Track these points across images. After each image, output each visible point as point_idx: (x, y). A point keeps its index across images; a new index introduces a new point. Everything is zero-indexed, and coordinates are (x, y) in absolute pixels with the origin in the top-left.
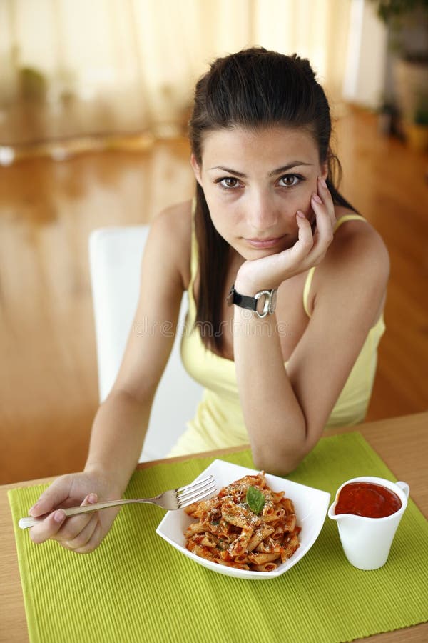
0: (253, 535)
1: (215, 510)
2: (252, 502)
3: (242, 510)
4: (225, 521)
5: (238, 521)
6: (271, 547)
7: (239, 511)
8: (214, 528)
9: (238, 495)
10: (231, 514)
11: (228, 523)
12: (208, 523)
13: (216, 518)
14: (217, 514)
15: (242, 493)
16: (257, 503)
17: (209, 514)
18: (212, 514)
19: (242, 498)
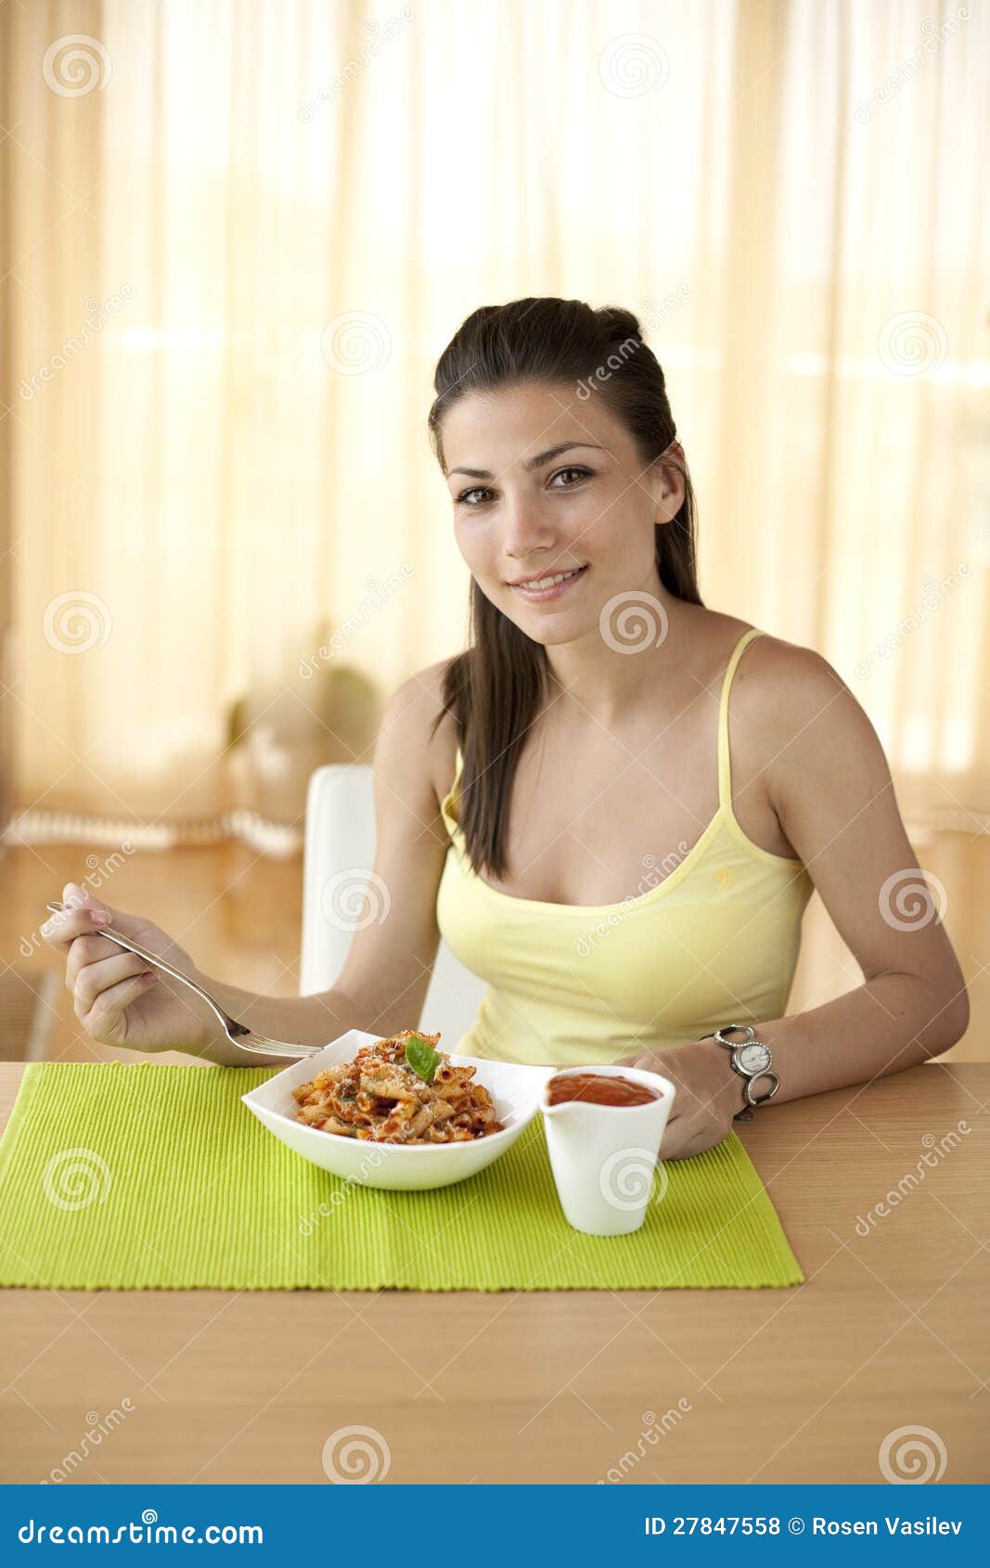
0: (416, 1113)
1: (349, 1081)
2: (416, 1062)
3: (397, 1071)
4: (365, 1090)
5: (391, 1087)
6: (448, 1133)
7: (393, 1072)
8: (346, 1106)
9: (392, 1049)
10: (378, 1077)
11: (372, 1095)
12: (334, 1100)
13: (350, 1093)
14: (351, 1087)
15: (397, 1048)
16: (424, 1064)
17: (337, 1085)
18: (342, 1087)
19: (397, 1057)
